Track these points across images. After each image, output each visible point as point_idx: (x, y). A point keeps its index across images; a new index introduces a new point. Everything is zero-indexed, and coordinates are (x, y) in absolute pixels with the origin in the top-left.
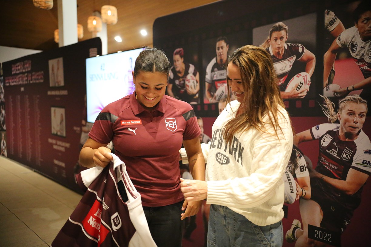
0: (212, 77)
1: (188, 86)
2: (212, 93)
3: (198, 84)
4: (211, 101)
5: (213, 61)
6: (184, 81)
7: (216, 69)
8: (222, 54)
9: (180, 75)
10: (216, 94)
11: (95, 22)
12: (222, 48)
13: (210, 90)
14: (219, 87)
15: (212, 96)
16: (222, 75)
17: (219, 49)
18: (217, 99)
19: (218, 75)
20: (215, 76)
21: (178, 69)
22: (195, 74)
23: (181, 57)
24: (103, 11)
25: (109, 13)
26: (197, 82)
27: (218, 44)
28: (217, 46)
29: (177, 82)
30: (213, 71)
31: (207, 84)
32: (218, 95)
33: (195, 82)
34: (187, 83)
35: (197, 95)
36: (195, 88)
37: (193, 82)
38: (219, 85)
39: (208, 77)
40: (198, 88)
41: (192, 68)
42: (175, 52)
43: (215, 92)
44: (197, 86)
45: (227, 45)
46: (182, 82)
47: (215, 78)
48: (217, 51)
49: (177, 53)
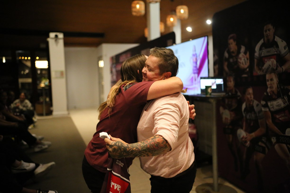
0: (260, 54)
1: (240, 63)
2: (260, 67)
3: (248, 61)
4: (259, 73)
5: (261, 42)
6: (237, 59)
7: (264, 48)
8: (269, 35)
9: (233, 55)
10: (264, 68)
11: (172, 19)
12: (269, 30)
13: (258, 65)
14: (266, 62)
15: (260, 69)
16: (268, 52)
17: (266, 31)
18: (265, 71)
19: (265, 52)
20: (263, 53)
21: (232, 50)
22: (245, 53)
23: (234, 40)
24: (177, 11)
25: (182, 11)
26: (247, 59)
27: (265, 27)
28: (265, 29)
29: (231, 60)
30: (261, 49)
31: (256, 60)
32: (265, 69)
33: (246, 59)
34: (239, 60)
35: (248, 70)
36: (246, 64)
37: (244, 60)
38: (266, 60)
39: (257, 54)
40: (248, 64)
41: (243, 49)
42: (229, 37)
43: (263, 66)
44: (247, 62)
45: (273, 28)
46: (235, 60)
47: (263, 55)
48: (264, 33)
49: (231, 38)
